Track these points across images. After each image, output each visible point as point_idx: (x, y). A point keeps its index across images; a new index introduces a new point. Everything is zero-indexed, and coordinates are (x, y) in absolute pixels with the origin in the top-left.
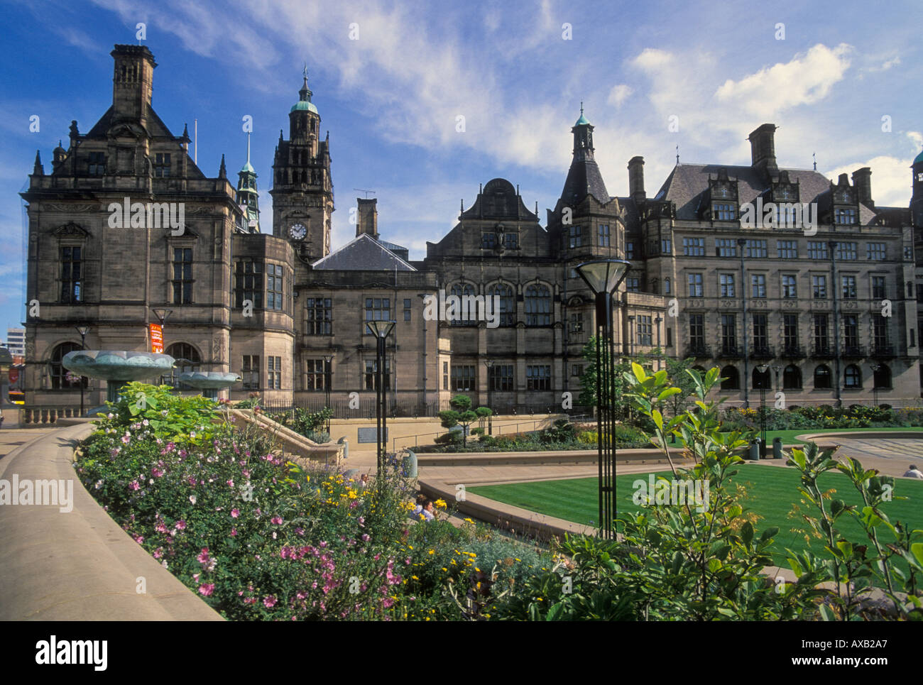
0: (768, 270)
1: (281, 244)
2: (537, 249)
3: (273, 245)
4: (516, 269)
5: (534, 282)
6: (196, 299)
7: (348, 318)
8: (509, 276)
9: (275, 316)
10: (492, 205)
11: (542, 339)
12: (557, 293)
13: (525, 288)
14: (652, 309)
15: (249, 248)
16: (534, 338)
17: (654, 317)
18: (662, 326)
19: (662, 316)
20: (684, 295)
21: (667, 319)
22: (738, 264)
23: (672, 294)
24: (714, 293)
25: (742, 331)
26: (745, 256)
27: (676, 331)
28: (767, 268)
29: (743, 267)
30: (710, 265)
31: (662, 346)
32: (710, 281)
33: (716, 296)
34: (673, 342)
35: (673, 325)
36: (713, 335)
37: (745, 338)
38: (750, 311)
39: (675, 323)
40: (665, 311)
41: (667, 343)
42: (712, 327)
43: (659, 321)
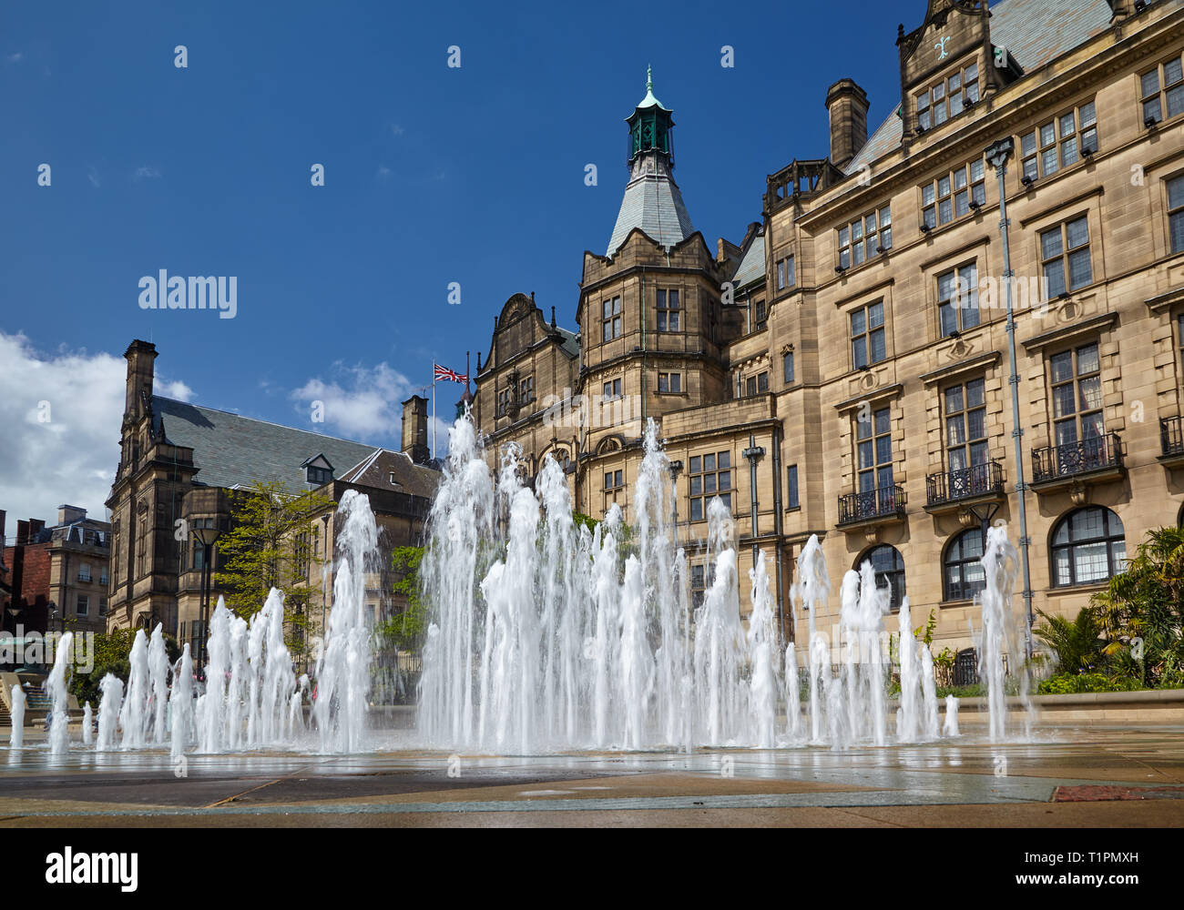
0: (1098, 191)
1: (210, 494)
3: (201, 498)
4: (532, 434)
8: (524, 450)
10: (507, 343)
12: (574, 458)
17: (739, 448)
18: (765, 468)
19: (764, 442)
20: (839, 373)
21: (787, 445)
22: (991, 222)
23: (798, 381)
24: (918, 335)
25: (1008, 416)
26: (1014, 187)
27: (815, 470)
28: (1093, 185)
29: (1006, 222)
30: (906, 264)
31: (766, 513)
32: (906, 307)
33: (925, 341)
34: (802, 499)
35: (802, 456)
36: (915, 453)
37: (1019, 433)
38: (1031, 347)
39: (813, 448)
40: (776, 429)
41: (785, 504)
42: (914, 432)
43: (755, 456)
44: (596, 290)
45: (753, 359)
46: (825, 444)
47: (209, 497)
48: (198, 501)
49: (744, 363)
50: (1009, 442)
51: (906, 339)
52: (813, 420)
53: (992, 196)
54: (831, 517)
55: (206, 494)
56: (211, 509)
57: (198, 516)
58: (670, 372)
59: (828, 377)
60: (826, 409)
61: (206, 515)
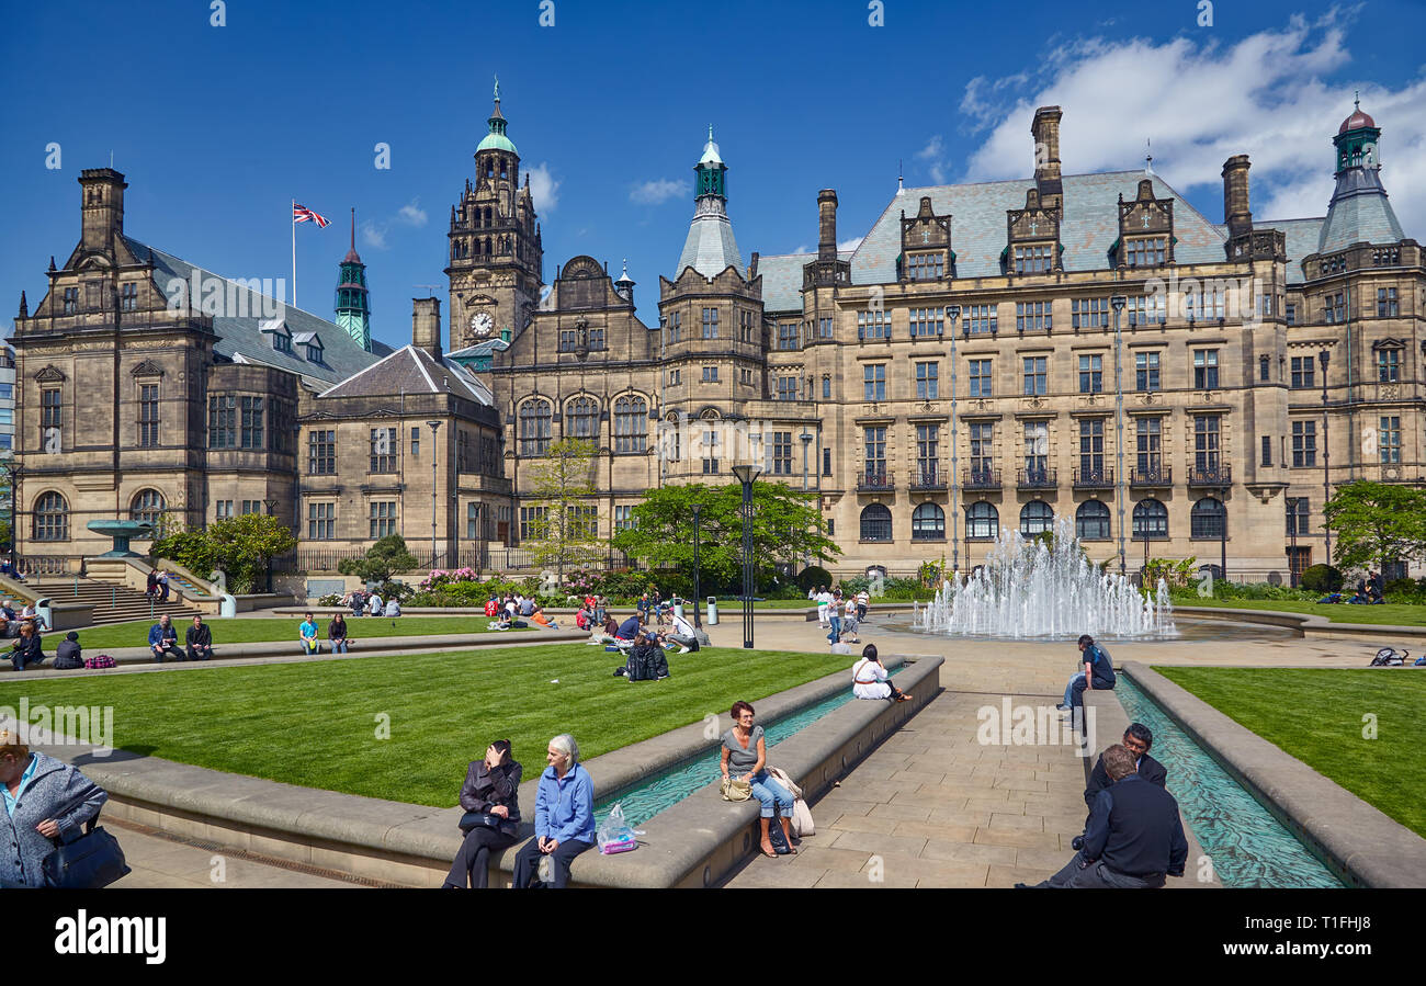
0: (998, 352)
1: (259, 373)
2: (630, 348)
3: (248, 375)
4: (603, 377)
5: (626, 393)
6: (161, 440)
7: (353, 453)
8: (593, 386)
9: (252, 456)
10: (572, 293)
11: (635, 470)
12: (654, 407)
13: (613, 403)
14: (795, 422)
15: (223, 380)
16: (624, 469)
17: (797, 433)
18: (812, 447)
19: (812, 431)
20: (856, 399)
21: (824, 435)
22: (946, 346)
23: (833, 398)
24: (905, 393)
25: (950, 449)
26: (959, 333)
27: (840, 453)
28: (995, 348)
29: (953, 349)
30: (900, 350)
31: (812, 475)
32: (898, 374)
33: (909, 397)
34: (833, 470)
35: (835, 444)
36: (900, 457)
37: (955, 460)
38: (963, 418)
39: (840, 441)
40: (818, 424)
41: (822, 471)
42: (900, 445)
43: (806, 440)
44: (698, 298)
45: (786, 367)
46: (846, 439)
47: (258, 376)
48: (245, 378)
49: (779, 367)
50: (949, 462)
51: (898, 392)
52: (841, 424)
53: (948, 334)
54: (849, 483)
55: (254, 372)
56: (259, 388)
57: (246, 394)
58: (747, 369)
59: (849, 399)
60: (847, 418)
61: (255, 394)
